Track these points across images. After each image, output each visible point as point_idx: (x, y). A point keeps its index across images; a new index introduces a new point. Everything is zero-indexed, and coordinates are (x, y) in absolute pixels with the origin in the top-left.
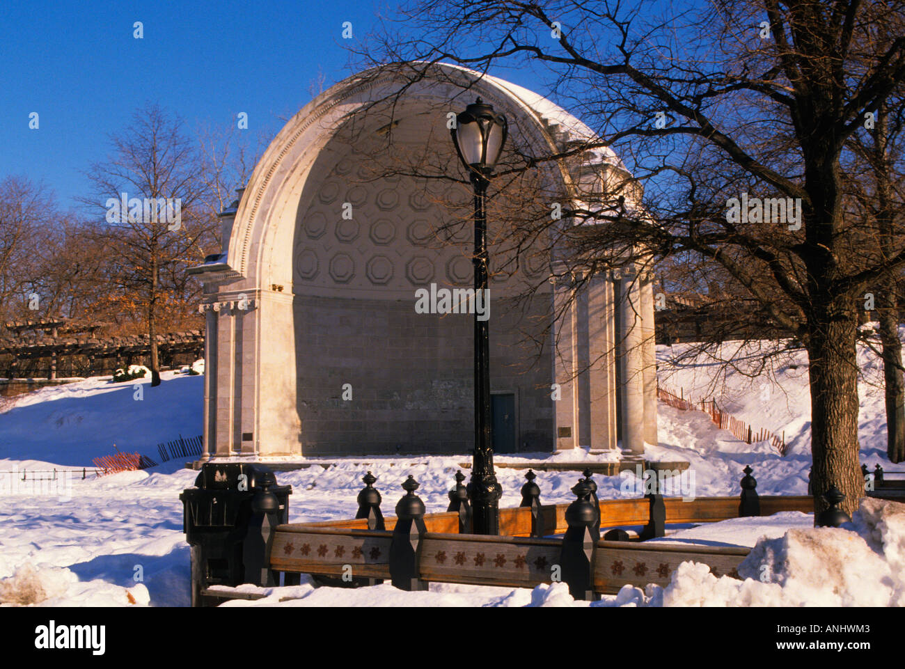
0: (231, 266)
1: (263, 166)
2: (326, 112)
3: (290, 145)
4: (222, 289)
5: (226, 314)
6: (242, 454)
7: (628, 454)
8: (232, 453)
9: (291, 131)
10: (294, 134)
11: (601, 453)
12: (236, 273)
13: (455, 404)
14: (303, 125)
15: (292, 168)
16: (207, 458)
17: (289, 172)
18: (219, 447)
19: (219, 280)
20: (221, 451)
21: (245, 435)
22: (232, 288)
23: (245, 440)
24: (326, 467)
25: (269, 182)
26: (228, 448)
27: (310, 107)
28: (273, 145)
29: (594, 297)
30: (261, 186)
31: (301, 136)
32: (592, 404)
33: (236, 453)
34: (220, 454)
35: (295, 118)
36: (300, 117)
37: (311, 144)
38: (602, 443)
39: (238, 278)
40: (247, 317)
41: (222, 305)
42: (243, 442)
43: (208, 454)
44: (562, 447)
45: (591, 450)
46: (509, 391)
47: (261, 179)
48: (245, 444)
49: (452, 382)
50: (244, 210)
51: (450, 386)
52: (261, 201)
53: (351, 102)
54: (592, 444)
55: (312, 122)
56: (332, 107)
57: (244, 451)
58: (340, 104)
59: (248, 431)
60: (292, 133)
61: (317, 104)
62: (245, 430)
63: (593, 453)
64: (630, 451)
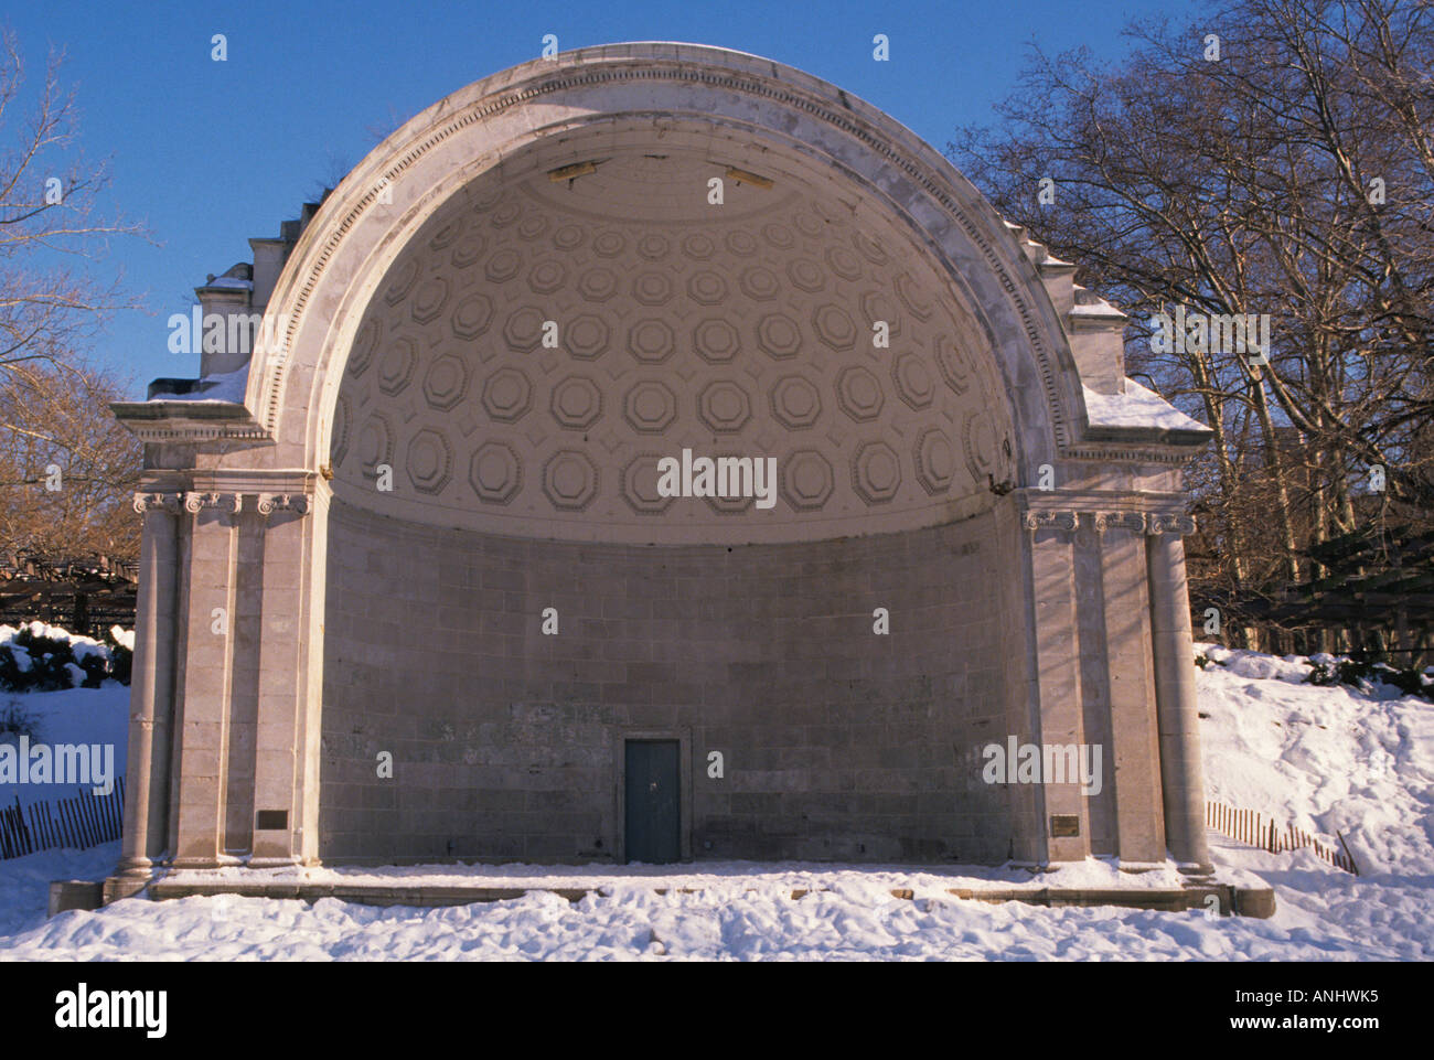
0: (252, 410)
1: (344, 198)
2: (498, 110)
3: (407, 163)
4: (204, 462)
5: (216, 522)
6: (253, 861)
7: (1194, 871)
8: (222, 858)
9: (417, 135)
10: (422, 142)
11: (1146, 870)
12: (256, 427)
13: (555, 755)
14: (450, 124)
15: (404, 215)
16: (147, 872)
17: (396, 223)
18: (184, 842)
19: (198, 438)
20: (192, 851)
21: (262, 814)
22: (235, 461)
23: (262, 826)
24: (575, 897)
25: (347, 237)
26: (213, 845)
27: (472, 93)
28: (375, 156)
29: (1113, 564)
30: (327, 242)
31: (434, 149)
32: (1117, 773)
33: (233, 859)
34: (189, 860)
35: (435, 108)
36: (447, 108)
37: (456, 169)
38: (1143, 851)
39: (260, 439)
40: (277, 536)
41: (207, 498)
42: (256, 832)
43: (145, 859)
44: (1059, 857)
45: (1123, 864)
46: (667, 734)
47: (335, 225)
48: (262, 836)
49: (550, 710)
50: (290, 287)
51: (547, 718)
52: (324, 274)
53: (562, 102)
54: (1122, 851)
55: (465, 122)
56: (515, 101)
57: (256, 856)
58: (533, 100)
59: (275, 807)
60: (417, 139)
61: (491, 90)
62: (265, 801)
63: (1127, 871)
64: (1196, 866)
